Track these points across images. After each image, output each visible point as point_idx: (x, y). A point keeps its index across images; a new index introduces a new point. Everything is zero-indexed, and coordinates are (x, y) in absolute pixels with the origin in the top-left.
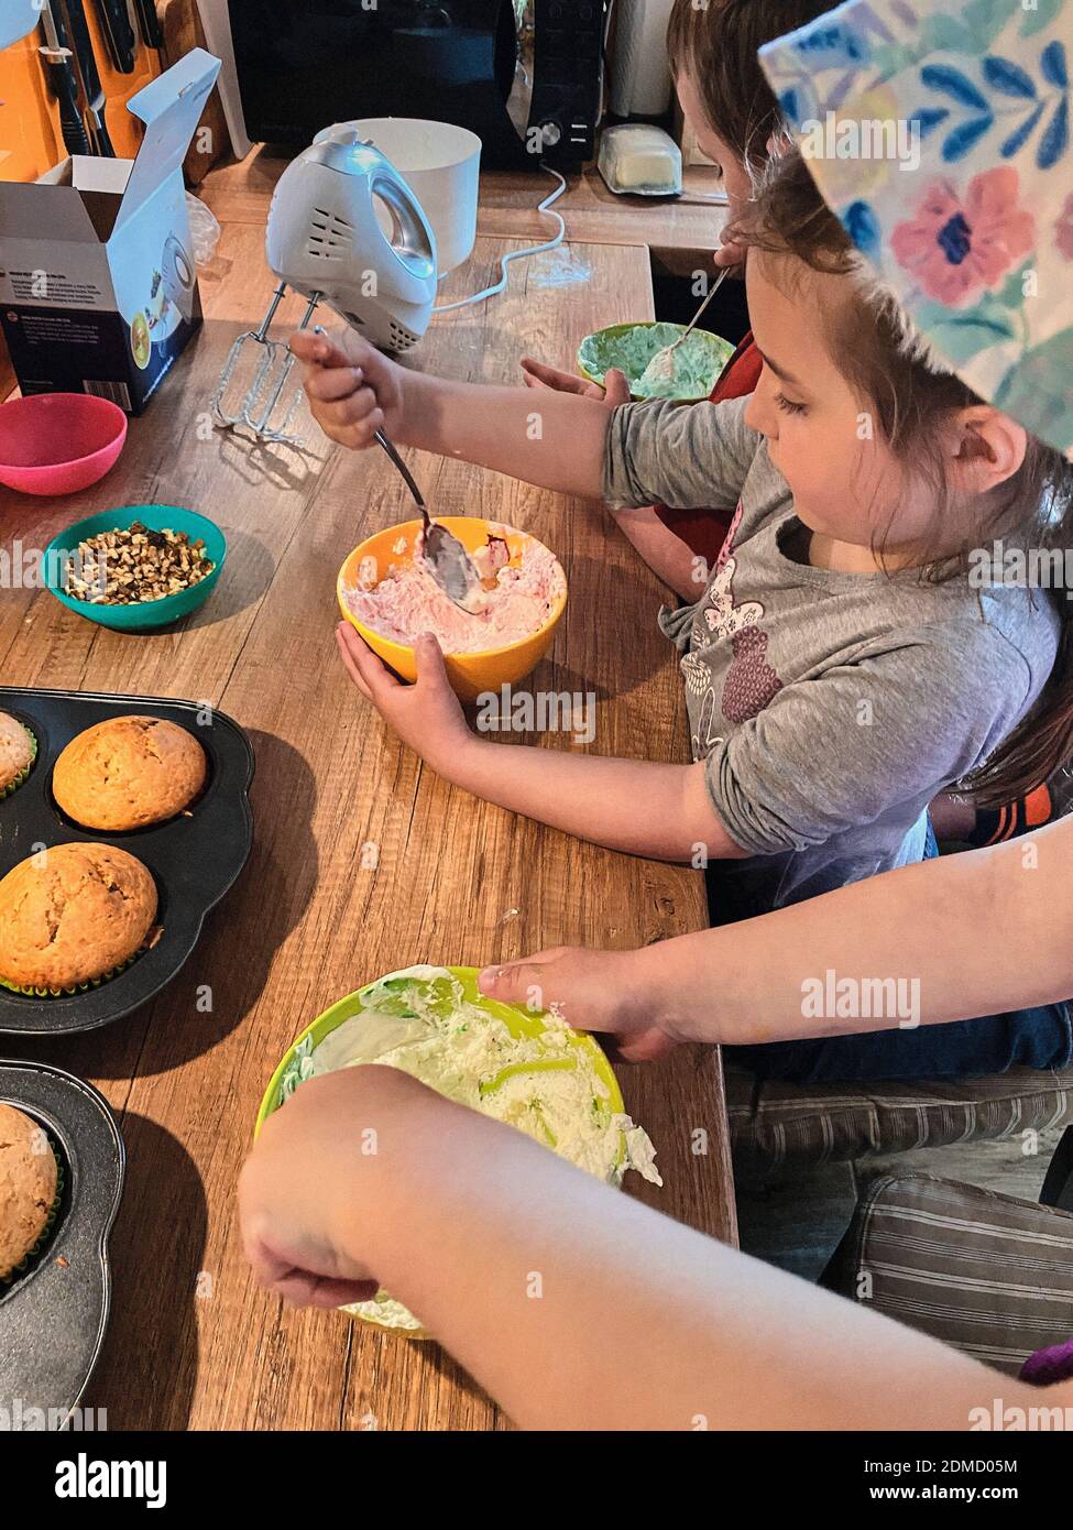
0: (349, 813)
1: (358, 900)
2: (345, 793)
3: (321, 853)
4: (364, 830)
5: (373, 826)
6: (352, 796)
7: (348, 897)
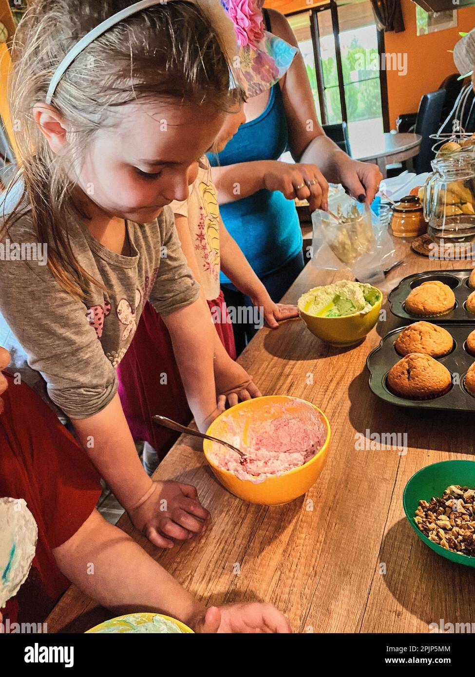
0: (336, 407)
1: (334, 384)
2: (337, 414)
3: (347, 396)
4: (330, 402)
5: (327, 403)
6: (334, 413)
7: (338, 384)
